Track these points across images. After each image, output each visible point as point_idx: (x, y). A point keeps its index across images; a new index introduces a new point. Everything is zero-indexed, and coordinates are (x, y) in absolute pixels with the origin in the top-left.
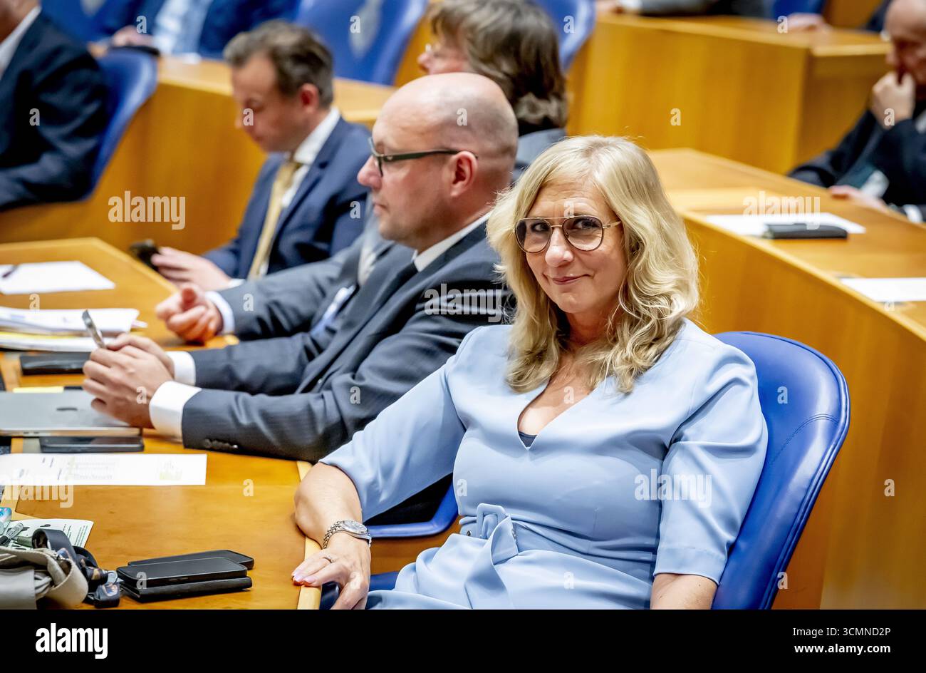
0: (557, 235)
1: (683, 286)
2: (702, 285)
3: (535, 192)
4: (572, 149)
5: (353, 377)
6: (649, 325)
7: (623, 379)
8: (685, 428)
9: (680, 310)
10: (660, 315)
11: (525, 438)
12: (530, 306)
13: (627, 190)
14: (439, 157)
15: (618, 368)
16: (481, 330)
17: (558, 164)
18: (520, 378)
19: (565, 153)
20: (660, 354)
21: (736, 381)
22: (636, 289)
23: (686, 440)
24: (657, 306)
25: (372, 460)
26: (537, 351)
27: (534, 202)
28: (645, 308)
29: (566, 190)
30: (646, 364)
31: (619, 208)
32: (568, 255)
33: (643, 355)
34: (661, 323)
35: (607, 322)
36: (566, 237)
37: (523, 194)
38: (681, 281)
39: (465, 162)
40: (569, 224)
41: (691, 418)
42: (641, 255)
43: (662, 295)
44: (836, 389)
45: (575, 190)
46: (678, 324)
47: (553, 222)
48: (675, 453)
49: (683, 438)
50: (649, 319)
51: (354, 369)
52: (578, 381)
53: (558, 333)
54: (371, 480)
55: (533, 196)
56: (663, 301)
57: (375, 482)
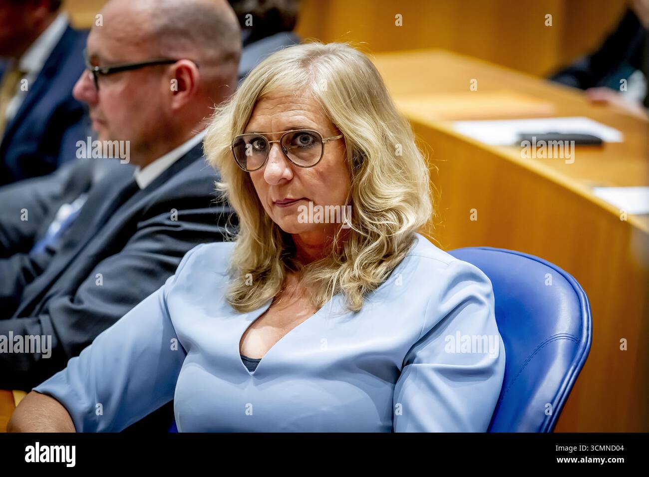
0: (275, 151)
1: (412, 199)
2: (434, 196)
3: (250, 107)
4: (289, 59)
5: (72, 301)
6: (377, 242)
7: (352, 297)
8: (418, 350)
9: (410, 224)
10: (389, 232)
11: (248, 363)
12: (253, 228)
13: (348, 101)
14: (158, 67)
15: (345, 286)
16: (202, 248)
17: (273, 76)
18: (242, 298)
19: (280, 64)
20: (390, 272)
21: (471, 299)
22: (362, 206)
23: (418, 362)
24: (385, 222)
25: (88, 388)
26: (261, 271)
27: (251, 117)
28: (373, 224)
29: (284, 103)
30: (375, 281)
31: (340, 121)
32: (287, 173)
33: (373, 272)
34: (390, 240)
35: (333, 240)
36: (285, 153)
37: (239, 110)
38: (410, 194)
39: (185, 72)
40: (288, 139)
41: (424, 338)
42: (365, 169)
43: (391, 210)
44: (577, 307)
45: (293, 102)
46: (409, 240)
47: (271, 137)
48: (407, 377)
49: (416, 360)
50: (376, 236)
51: (72, 293)
52: (304, 301)
53: (283, 252)
54: (87, 410)
55: (248, 111)
56: (391, 216)
57: (92, 410)
